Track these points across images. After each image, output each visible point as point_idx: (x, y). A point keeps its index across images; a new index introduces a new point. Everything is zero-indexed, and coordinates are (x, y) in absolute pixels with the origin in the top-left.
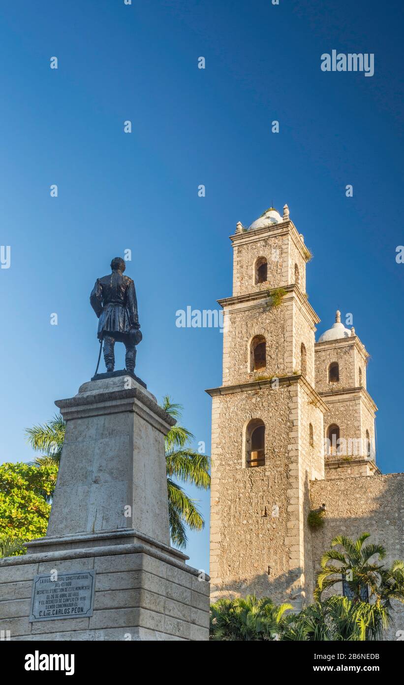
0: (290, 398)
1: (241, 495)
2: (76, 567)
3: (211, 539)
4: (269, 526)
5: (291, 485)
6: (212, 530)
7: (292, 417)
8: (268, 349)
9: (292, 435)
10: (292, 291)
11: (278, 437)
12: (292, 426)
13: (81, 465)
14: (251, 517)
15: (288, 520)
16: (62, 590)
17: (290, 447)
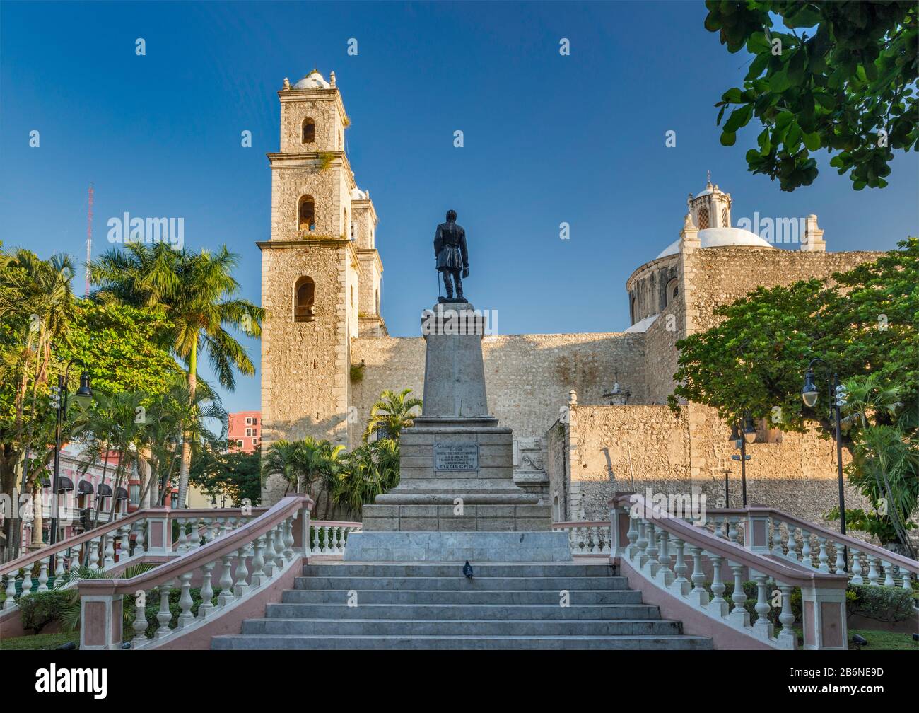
0: (338, 260)
1: (291, 347)
2: (464, 439)
3: (262, 386)
4: (318, 377)
5: (338, 342)
6: (263, 378)
7: (340, 279)
8: (315, 209)
9: (340, 295)
10: (340, 157)
11: (327, 296)
12: (340, 287)
13: (445, 368)
14: (301, 368)
15: (336, 373)
16: (456, 453)
17: (338, 307)
